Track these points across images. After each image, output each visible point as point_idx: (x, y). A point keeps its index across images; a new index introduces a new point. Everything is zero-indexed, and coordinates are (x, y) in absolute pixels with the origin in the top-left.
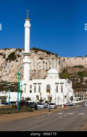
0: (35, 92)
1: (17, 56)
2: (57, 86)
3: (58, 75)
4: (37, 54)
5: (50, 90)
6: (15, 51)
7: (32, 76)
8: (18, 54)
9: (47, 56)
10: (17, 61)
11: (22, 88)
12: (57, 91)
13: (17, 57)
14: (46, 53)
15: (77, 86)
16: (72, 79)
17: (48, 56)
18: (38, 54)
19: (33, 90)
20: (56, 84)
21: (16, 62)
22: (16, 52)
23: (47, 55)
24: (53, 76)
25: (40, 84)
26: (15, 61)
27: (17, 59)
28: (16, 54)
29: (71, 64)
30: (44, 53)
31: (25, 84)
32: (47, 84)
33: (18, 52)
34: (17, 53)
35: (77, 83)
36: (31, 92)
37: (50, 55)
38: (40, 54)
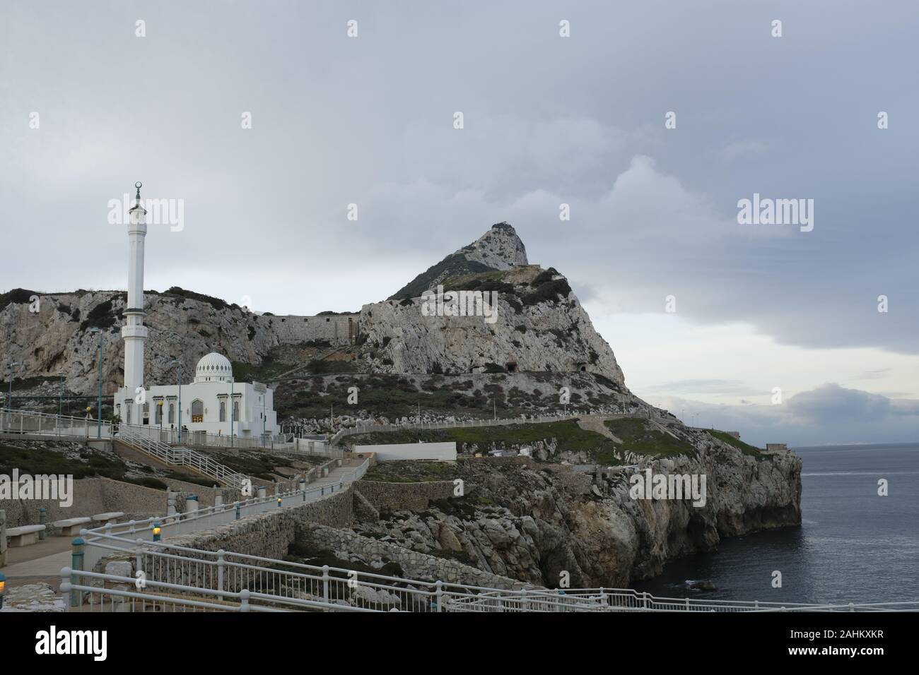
0: (158, 421)
1: (117, 314)
2: (222, 404)
3: (230, 373)
4: (181, 305)
5: (201, 416)
6: (112, 299)
7: (165, 375)
8: (122, 309)
9: (215, 314)
10: (116, 330)
11: (120, 411)
12: (222, 419)
13: (116, 317)
14: (209, 304)
15: (302, 401)
16: (290, 382)
17: (218, 312)
18: (185, 309)
19: (152, 416)
20: (220, 396)
21: (112, 332)
22: (113, 302)
23: (215, 310)
24: (213, 374)
25: (174, 397)
26: (112, 329)
27: (117, 325)
28: (113, 309)
29: (291, 337)
30: (205, 304)
31: (129, 401)
32: (193, 399)
33: (119, 303)
34: (115, 305)
35: (302, 394)
36: (146, 421)
37: (222, 311)
38: (191, 308)
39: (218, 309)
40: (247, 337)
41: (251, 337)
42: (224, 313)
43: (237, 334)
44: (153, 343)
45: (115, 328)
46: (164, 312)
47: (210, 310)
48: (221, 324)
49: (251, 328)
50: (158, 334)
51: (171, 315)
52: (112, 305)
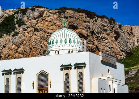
1: (17, 23)
6: (15, 13)
8: (20, 20)
10: (17, 34)
13: (17, 25)
14: (84, 14)
17: (91, 20)
18: (66, 18)
21: (13, 36)
22: (16, 15)
26: (13, 33)
27: (16, 31)
28: (15, 20)
30: (81, 14)
33: (19, 15)
34: (17, 18)
37: (94, 19)
38: (70, 17)
39: (91, 18)
40: (114, 38)
41: (117, 39)
42: (96, 21)
43: (106, 36)
44: (43, 42)
45: (15, 32)
46: (50, 20)
47: (84, 19)
48: (93, 29)
49: (116, 32)
50: (46, 36)
51: (55, 22)
52: (15, 17)
